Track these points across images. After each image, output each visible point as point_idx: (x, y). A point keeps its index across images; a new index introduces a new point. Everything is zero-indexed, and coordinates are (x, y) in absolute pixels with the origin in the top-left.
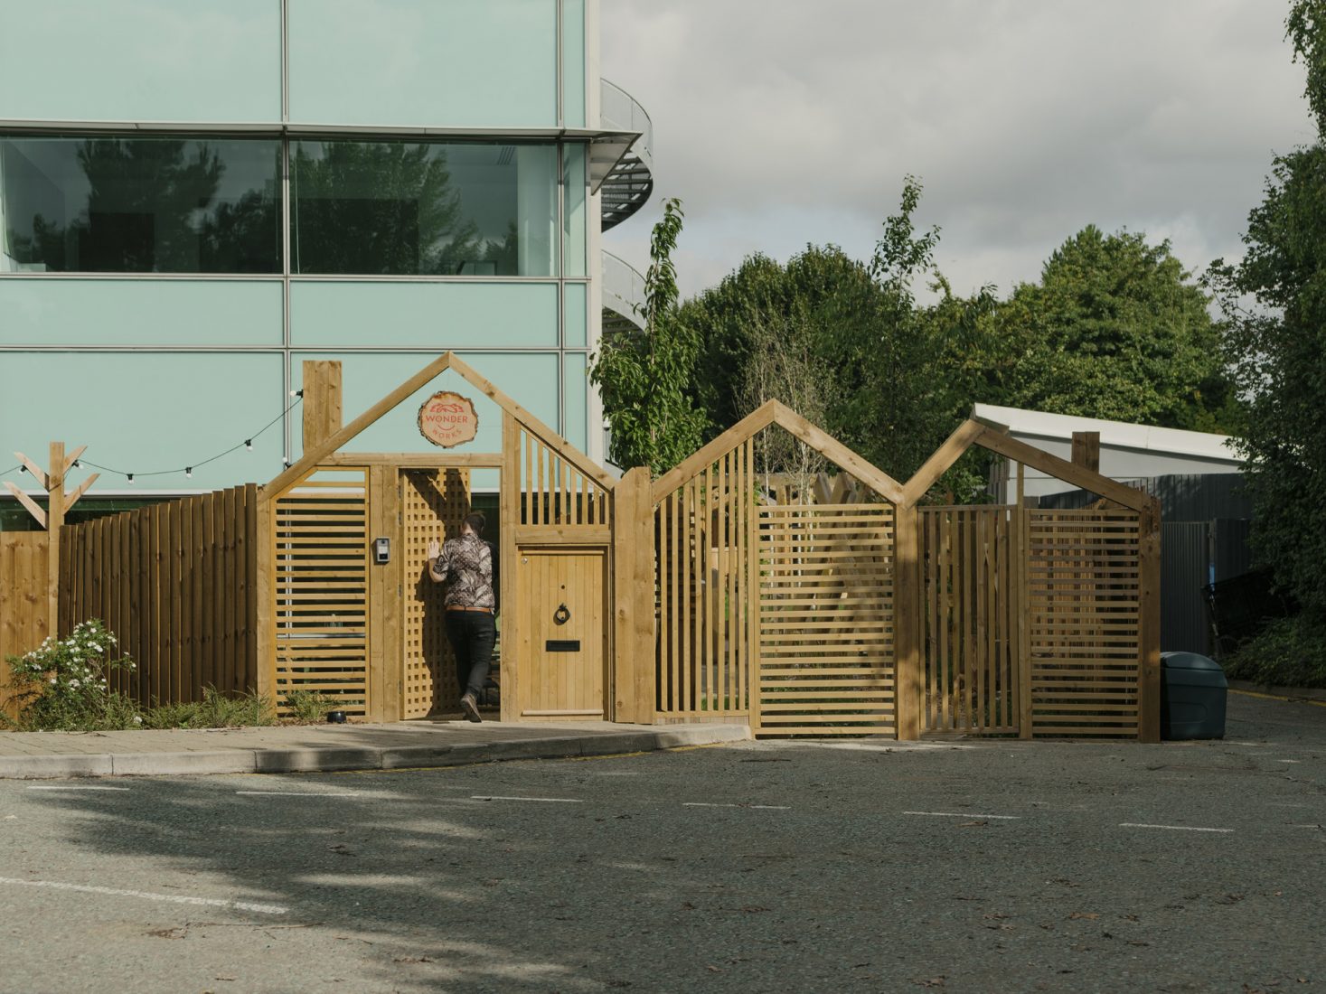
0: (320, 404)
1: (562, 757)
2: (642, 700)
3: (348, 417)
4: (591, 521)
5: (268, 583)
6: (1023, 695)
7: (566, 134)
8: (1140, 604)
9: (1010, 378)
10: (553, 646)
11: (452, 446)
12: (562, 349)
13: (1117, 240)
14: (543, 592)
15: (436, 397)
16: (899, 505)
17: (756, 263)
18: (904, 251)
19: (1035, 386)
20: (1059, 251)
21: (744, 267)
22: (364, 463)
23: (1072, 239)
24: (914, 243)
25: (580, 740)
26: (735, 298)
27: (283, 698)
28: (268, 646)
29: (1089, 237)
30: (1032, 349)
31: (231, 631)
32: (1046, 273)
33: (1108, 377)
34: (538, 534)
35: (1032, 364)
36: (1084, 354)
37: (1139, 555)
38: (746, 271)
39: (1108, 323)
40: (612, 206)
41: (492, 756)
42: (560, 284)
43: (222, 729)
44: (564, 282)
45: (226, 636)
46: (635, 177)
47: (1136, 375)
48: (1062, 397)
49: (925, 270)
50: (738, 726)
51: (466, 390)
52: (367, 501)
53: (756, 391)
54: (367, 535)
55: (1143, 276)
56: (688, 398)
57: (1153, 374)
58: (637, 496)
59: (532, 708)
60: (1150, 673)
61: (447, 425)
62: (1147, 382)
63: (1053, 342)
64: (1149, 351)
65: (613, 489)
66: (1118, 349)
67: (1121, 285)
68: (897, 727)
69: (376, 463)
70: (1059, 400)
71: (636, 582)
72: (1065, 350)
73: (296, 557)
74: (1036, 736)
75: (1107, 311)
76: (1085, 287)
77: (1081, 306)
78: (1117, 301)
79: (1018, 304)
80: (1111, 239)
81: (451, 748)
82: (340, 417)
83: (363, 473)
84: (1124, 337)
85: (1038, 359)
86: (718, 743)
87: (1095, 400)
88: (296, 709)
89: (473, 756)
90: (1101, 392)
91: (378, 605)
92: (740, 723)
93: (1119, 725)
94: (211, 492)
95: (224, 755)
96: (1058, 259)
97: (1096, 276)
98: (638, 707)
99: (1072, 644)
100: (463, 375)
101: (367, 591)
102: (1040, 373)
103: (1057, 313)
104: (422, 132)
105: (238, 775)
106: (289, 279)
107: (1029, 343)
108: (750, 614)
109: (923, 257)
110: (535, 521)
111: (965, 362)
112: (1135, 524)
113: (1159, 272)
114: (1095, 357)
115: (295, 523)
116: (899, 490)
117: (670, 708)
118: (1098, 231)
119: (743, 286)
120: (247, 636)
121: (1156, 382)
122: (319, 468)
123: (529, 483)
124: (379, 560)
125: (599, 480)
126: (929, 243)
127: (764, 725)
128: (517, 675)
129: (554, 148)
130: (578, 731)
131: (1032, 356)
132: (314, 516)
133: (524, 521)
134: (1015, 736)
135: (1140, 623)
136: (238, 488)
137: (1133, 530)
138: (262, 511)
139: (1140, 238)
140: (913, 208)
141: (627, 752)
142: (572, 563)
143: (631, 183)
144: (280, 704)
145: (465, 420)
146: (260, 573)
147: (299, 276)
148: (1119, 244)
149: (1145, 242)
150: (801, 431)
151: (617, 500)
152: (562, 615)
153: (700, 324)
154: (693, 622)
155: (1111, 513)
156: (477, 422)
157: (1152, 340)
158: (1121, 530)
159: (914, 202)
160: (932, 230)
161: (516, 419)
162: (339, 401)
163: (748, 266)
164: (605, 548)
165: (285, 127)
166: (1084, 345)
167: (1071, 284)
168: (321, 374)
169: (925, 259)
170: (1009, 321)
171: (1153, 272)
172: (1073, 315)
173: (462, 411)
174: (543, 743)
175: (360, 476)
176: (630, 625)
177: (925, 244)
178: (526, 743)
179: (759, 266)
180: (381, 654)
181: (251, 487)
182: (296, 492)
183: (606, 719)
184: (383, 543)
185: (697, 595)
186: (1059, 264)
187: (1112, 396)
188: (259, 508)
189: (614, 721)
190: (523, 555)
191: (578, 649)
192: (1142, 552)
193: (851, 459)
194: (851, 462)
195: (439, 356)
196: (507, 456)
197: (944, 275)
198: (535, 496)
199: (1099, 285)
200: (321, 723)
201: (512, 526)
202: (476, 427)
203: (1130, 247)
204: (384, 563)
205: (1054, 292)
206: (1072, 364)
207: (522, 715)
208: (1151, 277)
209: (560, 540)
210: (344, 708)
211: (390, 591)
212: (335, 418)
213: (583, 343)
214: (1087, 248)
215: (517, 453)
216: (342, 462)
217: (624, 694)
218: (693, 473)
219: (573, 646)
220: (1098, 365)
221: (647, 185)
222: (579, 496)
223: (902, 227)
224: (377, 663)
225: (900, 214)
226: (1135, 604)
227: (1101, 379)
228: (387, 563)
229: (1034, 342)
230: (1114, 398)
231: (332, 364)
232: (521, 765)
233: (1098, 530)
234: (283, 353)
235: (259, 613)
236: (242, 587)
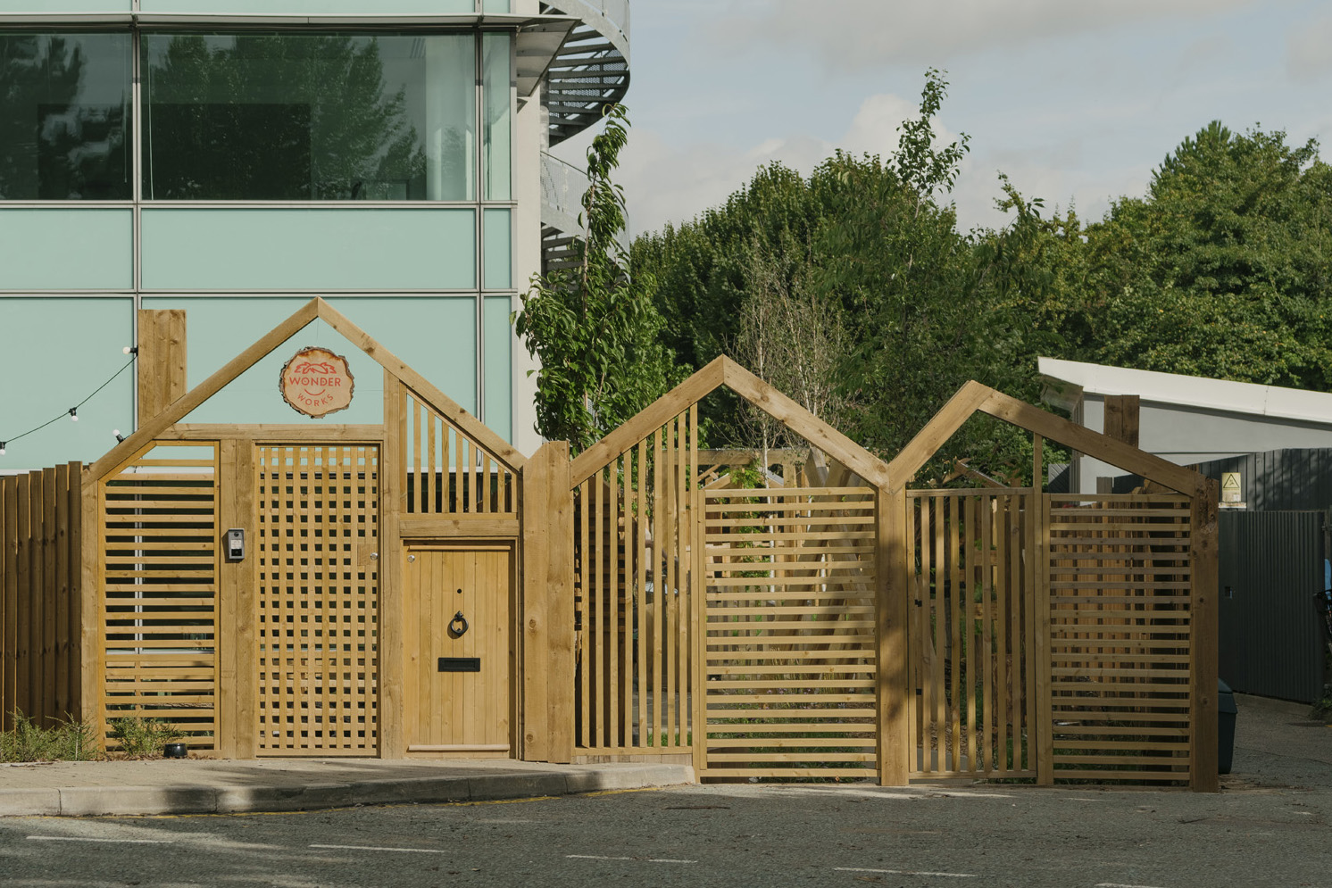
0: (159, 364)
1: (446, 801)
2: (557, 733)
3: (194, 379)
4: (494, 508)
5: (96, 585)
6: (1040, 730)
7: (485, 21)
8: (1192, 615)
9: (1104, 322)
10: (447, 665)
11: (322, 416)
12: (481, 292)
13: (1248, 141)
14: (433, 597)
15: (302, 354)
16: (883, 488)
17: (772, 175)
18: (923, 164)
19: (1136, 335)
20: (1173, 155)
21: (757, 180)
22: (213, 437)
23: (1190, 141)
24: (935, 155)
25: (468, 780)
26: (744, 222)
27: (110, 728)
28: (95, 662)
29: (1213, 136)
30: (1132, 285)
31: (51, 644)
32: (1156, 185)
33: (1232, 320)
34: (427, 525)
35: (1131, 305)
36: (1201, 291)
37: (1191, 553)
38: (759, 186)
39: (1233, 251)
40: (579, 105)
41: (355, 799)
42: (477, 210)
43: (29, 764)
44: (482, 207)
45: (44, 650)
46: (607, 67)
47: (1269, 318)
48: (1170, 347)
49: (949, 189)
50: (678, 766)
51: (339, 345)
52: (217, 484)
53: (752, 343)
54: (216, 526)
55: (1280, 188)
56: (669, 352)
57: (1292, 316)
58: (552, 477)
59: (420, 742)
60: (1205, 702)
61: (315, 389)
62: (1284, 328)
63: (1159, 277)
64: (1287, 286)
65: (522, 469)
66: (1246, 284)
67: (1251, 200)
68: (879, 770)
69: (229, 436)
70: (1166, 352)
71: (550, 586)
72: (1176, 285)
73: (147, 553)
74: (1059, 782)
75: (1231, 235)
76: (1203, 203)
77: (1199, 227)
78: (1246, 221)
79: (1116, 226)
80: (1240, 139)
81: (305, 788)
82: (183, 381)
83: (213, 448)
84: (1253, 270)
85: (1139, 298)
86: (650, 787)
87: (1214, 351)
88: (124, 741)
89: (331, 799)
90: (1222, 342)
91: (230, 612)
92: (680, 763)
93: (1168, 768)
94: (28, 473)
95: (21, 793)
96: (1171, 167)
97: (1218, 189)
98: (553, 741)
99: (1123, 665)
100: (335, 327)
101: (217, 596)
102: (1141, 316)
103: (1166, 238)
104: (305, 21)
105: (38, 817)
106: (139, 207)
107: (1128, 277)
108: (694, 626)
109: (947, 173)
110: (425, 509)
111: (1045, 302)
112: (1186, 513)
113: (1302, 182)
114: (1214, 296)
115: (146, 511)
116: (882, 469)
117: (593, 743)
118: (1225, 129)
119: (753, 206)
120: (69, 650)
121: (1296, 327)
122: (157, 442)
123: (418, 461)
124: (231, 557)
125: (504, 458)
126: (955, 156)
127: (711, 765)
128: (401, 701)
129: (470, 39)
130: (468, 770)
131: (1132, 294)
132: (152, 502)
133: (411, 510)
134: (1030, 782)
135: (1193, 638)
136: (60, 468)
137: (1185, 520)
138: (88, 495)
139: (1279, 138)
140: (935, 110)
141: (530, 796)
142: (469, 561)
143: (602, 75)
144: (109, 735)
145: (338, 382)
146: (85, 572)
147: (152, 203)
148: (1251, 147)
149: (1285, 143)
150: (758, 396)
151: (526, 483)
152: (458, 626)
153: (699, 255)
154: (621, 635)
155: (1154, 498)
156: (353, 386)
157: (1290, 271)
158: (1170, 520)
159: (937, 103)
160: (959, 139)
161: (401, 381)
162: (183, 359)
163: (763, 179)
164: (512, 543)
165: (134, 17)
166: (1200, 279)
167: (1186, 199)
168: (161, 326)
169: (950, 176)
170: (1105, 248)
171: (1294, 183)
172: (1187, 240)
173: (335, 372)
174: (420, 783)
175: (208, 452)
176: (543, 640)
177: (951, 155)
178: (400, 784)
179: (776, 179)
180: (233, 674)
181: (75, 465)
182: (128, 473)
183: (513, 756)
184: (237, 535)
185: (627, 602)
186: (1172, 175)
187: (1237, 346)
188: (84, 493)
189: (522, 760)
190: (410, 551)
191: (478, 669)
192: (1194, 547)
193: (822, 431)
194: (821, 435)
195: (309, 301)
196: (389, 428)
197: (1017, 190)
198: (425, 477)
199: (1221, 200)
200: (154, 758)
201: (395, 514)
202: (351, 392)
203: (1265, 150)
204: (238, 561)
205: (1161, 211)
206: (1183, 305)
207: (408, 751)
208: (1291, 190)
209: (455, 532)
210: (187, 740)
211: (245, 596)
212: (177, 381)
213: (508, 286)
214: (1208, 152)
215: (402, 423)
216: (186, 435)
217: (535, 725)
218: (622, 449)
219: (472, 665)
220: (1217, 306)
221: (623, 78)
222: (480, 477)
223: (921, 136)
224: (229, 684)
225: (917, 117)
226: (1186, 615)
227: (1222, 325)
228: (241, 560)
229: (1134, 276)
230: (1241, 348)
231: (174, 313)
232: (390, 811)
233: (1140, 520)
234: (132, 298)
235: (84, 621)
236: (64, 590)
